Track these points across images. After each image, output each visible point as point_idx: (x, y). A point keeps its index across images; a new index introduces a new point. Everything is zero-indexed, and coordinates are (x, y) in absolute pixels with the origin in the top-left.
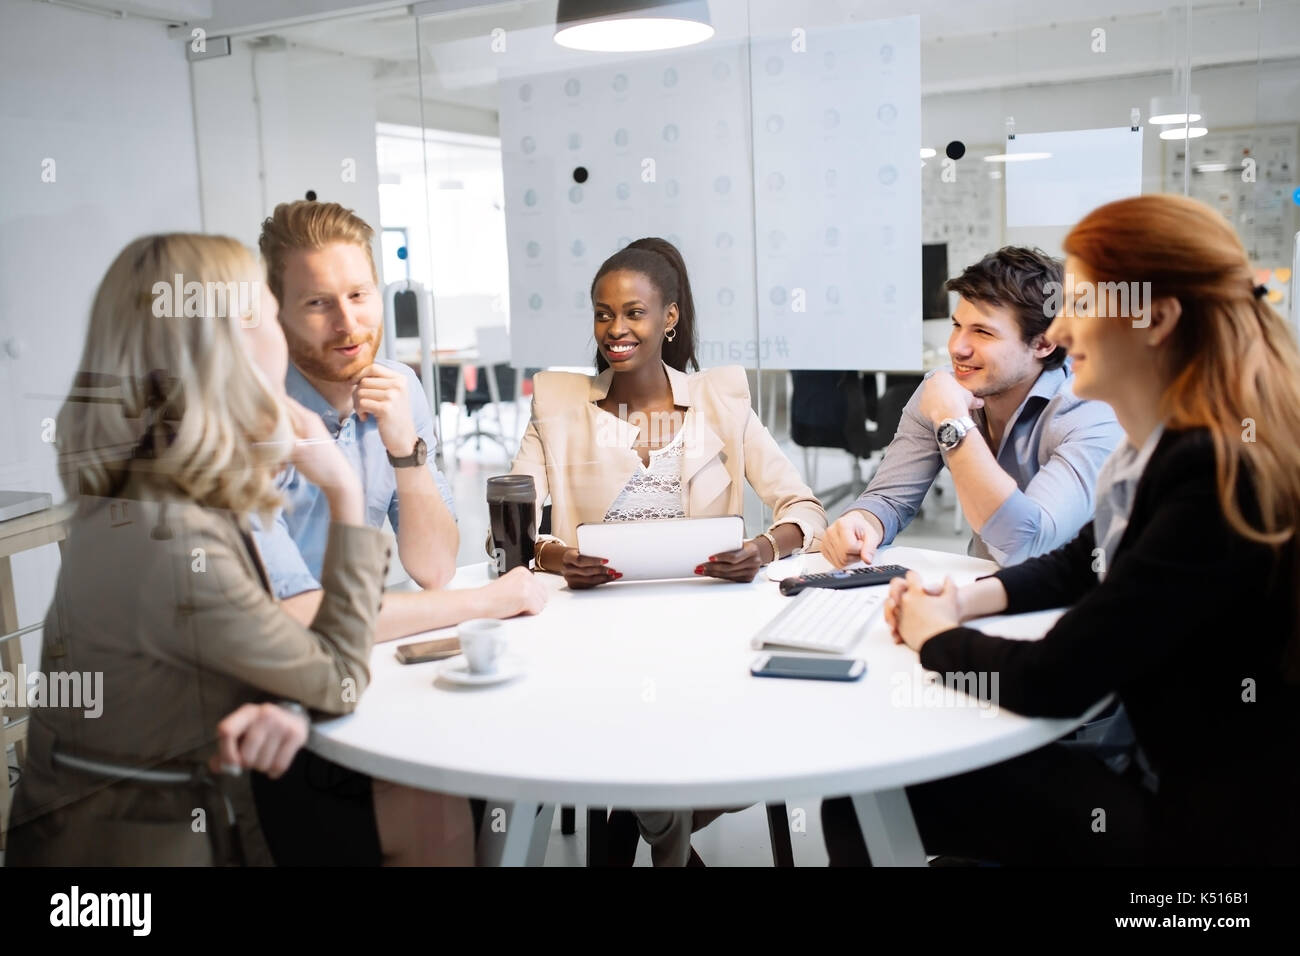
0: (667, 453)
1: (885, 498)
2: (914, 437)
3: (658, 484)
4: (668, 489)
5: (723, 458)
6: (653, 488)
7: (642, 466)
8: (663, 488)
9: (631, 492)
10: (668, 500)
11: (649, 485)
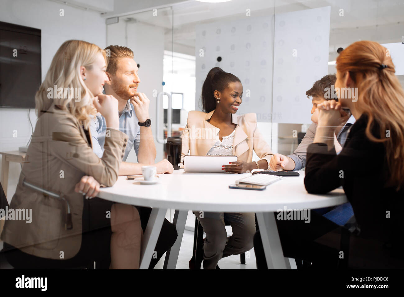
0: (228, 138)
1: (298, 156)
2: (310, 137)
3: (224, 147)
4: (227, 149)
5: (247, 140)
6: (222, 148)
7: (220, 141)
8: (226, 148)
9: (215, 149)
10: (227, 152)
11: (221, 147)
